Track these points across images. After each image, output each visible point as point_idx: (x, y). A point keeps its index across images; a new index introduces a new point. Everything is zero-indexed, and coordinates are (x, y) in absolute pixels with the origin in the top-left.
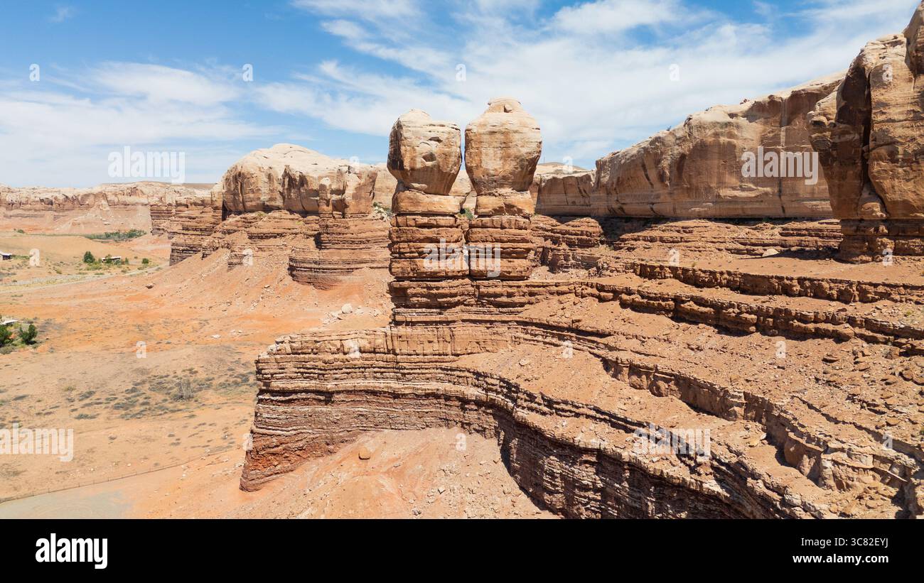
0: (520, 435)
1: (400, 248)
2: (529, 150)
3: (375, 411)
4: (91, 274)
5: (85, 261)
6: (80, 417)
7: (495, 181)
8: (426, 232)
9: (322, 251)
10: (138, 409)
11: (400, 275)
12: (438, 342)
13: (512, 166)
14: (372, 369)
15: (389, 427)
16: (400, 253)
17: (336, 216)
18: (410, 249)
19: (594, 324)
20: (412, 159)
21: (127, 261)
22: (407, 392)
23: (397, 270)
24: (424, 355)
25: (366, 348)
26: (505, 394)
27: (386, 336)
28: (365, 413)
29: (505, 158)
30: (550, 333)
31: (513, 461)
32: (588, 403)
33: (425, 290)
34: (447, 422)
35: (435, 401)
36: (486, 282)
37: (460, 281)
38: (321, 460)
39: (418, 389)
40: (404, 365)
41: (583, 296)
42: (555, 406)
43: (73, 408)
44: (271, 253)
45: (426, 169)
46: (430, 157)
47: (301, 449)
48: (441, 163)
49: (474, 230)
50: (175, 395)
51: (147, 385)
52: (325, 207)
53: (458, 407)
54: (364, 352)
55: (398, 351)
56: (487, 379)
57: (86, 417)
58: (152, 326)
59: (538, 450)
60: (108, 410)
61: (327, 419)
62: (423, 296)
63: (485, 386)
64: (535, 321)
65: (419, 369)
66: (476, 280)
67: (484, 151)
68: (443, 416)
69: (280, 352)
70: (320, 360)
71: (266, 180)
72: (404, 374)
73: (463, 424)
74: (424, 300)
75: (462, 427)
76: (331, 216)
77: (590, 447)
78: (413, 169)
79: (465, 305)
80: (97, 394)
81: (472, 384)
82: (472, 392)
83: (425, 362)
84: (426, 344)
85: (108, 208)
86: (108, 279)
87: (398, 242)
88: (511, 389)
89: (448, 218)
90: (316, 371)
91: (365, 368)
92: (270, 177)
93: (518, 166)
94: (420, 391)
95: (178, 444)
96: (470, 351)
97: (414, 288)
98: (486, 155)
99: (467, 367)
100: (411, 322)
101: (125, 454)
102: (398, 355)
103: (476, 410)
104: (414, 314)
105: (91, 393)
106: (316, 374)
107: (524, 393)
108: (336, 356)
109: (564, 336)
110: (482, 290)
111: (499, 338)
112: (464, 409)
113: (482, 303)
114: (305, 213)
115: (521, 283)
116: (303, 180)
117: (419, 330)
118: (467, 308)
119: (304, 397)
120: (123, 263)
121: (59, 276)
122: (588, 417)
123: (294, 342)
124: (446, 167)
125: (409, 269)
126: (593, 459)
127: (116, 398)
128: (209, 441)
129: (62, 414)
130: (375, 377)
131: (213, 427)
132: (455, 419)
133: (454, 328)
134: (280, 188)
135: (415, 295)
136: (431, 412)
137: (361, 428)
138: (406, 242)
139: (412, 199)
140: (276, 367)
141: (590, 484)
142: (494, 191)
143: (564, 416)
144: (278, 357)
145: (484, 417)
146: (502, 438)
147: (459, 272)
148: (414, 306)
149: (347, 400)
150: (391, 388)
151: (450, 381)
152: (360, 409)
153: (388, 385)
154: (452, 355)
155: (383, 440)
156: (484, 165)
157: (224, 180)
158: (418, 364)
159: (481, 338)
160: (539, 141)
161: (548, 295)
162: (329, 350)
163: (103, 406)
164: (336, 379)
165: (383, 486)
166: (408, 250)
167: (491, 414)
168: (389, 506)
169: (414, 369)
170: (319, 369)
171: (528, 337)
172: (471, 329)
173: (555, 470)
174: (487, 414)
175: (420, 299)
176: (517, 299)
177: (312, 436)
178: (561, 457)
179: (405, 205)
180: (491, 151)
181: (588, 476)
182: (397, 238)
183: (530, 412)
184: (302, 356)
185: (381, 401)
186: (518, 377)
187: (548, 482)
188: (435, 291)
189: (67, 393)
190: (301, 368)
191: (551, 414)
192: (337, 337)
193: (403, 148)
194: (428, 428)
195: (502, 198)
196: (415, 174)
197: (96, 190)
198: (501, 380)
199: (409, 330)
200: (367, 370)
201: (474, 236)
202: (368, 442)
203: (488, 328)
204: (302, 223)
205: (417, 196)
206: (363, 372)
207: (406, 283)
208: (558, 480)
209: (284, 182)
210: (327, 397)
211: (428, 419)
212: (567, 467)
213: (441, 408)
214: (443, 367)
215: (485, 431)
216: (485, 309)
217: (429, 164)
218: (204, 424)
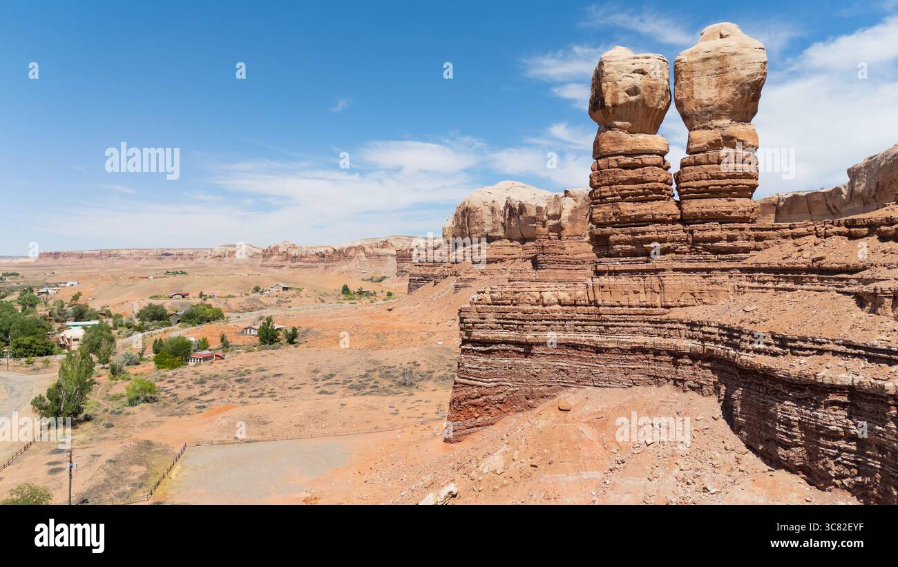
0: (745, 383)
1: (601, 192)
2: (751, 72)
3: (576, 366)
4: (347, 303)
5: (343, 293)
6: (322, 392)
7: (710, 112)
8: (631, 173)
9: (539, 271)
10: (368, 390)
11: (602, 221)
12: (646, 292)
13: (730, 93)
14: (572, 322)
15: (591, 384)
16: (602, 198)
17: (552, 237)
18: (612, 192)
19: (843, 259)
20: (613, 95)
21: (375, 293)
22: (610, 345)
23: (598, 215)
24: (630, 306)
25: (566, 301)
26: (725, 343)
27: (587, 287)
28: (566, 368)
29: (721, 85)
30: (783, 277)
31: (736, 416)
32: (833, 337)
33: (630, 236)
34: (656, 379)
35: (642, 357)
36: (701, 226)
37: (670, 226)
38: (520, 415)
39: (623, 343)
40: (607, 316)
41: (826, 236)
42: (789, 344)
43: (317, 385)
44: (492, 276)
45: (629, 104)
46: (634, 91)
47: (501, 402)
48: (646, 98)
49: (685, 169)
50: (400, 383)
51: (377, 373)
52: (541, 228)
53: (669, 362)
54: (565, 305)
55: (600, 302)
56: (703, 329)
57: (326, 393)
58: (388, 335)
59: (768, 397)
60: (343, 389)
61: (526, 372)
62: (627, 243)
63: (701, 335)
64: (763, 266)
65: (624, 321)
66: (689, 224)
67: (696, 81)
68: (652, 373)
69: (480, 302)
70: (519, 310)
71: (490, 213)
72: (607, 327)
73: (675, 380)
74: (629, 247)
75: (675, 384)
76: (547, 237)
77: (838, 383)
78: (614, 106)
79: (677, 253)
80: (337, 376)
81: (685, 336)
82: (685, 344)
83: (630, 315)
84: (632, 295)
85: (365, 259)
86: (359, 306)
87: (599, 186)
88: (732, 335)
89: (655, 156)
90: (516, 322)
91: (565, 320)
92: (493, 210)
93: (737, 92)
94: (626, 345)
95: (397, 414)
96: (683, 303)
97: (617, 235)
98: (699, 84)
99: (680, 318)
100: (615, 271)
101: (351, 417)
102: (600, 306)
103: (690, 365)
104: (618, 263)
105: (332, 375)
106: (514, 324)
107: (749, 334)
108: (535, 307)
109: (802, 278)
110: (696, 234)
111: (718, 288)
112: (676, 364)
113: (697, 250)
114: (523, 240)
115: (744, 225)
116: (522, 208)
117: (623, 280)
118: (679, 256)
119: (504, 348)
120: (372, 295)
121: (323, 305)
122: (835, 353)
123: (494, 292)
124: (651, 101)
125: (611, 214)
126: (844, 399)
127: (351, 381)
128: (423, 414)
129: (308, 389)
130: (576, 330)
131: (428, 404)
132: (666, 376)
133: (664, 277)
134: (502, 219)
135: (618, 242)
136: (638, 368)
137: (562, 384)
138: (608, 185)
139: (613, 138)
140: (477, 316)
141: (841, 430)
142: (708, 124)
143: (803, 355)
144: (479, 306)
145: (700, 372)
146: (723, 392)
147: (668, 215)
148: (617, 255)
149: (547, 353)
150: (593, 341)
151: (659, 335)
152: (560, 364)
153: (590, 338)
154: (662, 307)
155: (585, 396)
156: (696, 96)
157: (453, 216)
158: (622, 316)
159: (696, 289)
160: (763, 61)
161: (780, 239)
162: (528, 302)
163: (340, 386)
164: (536, 330)
165: (583, 432)
166: (610, 193)
167: (708, 368)
168: (588, 451)
169: (619, 321)
170: (518, 320)
171: (756, 285)
172: (683, 278)
173: (791, 417)
174: (704, 368)
175: (623, 246)
176: (739, 244)
177: (512, 389)
178: (798, 401)
179: (606, 146)
180: (704, 80)
181: (836, 420)
182: (598, 181)
183: (757, 355)
184: (501, 307)
185: (582, 356)
186: (742, 321)
187: (782, 433)
188: (640, 236)
189: (314, 374)
190: (500, 319)
191: (785, 354)
192: (536, 289)
193: (604, 85)
194: (635, 387)
195: (718, 130)
196: (617, 110)
197: (357, 244)
198: (721, 327)
199: (612, 280)
200: (568, 322)
201: (685, 175)
202: (568, 397)
203: (704, 277)
204: (521, 249)
205: (620, 135)
206: (563, 325)
207: (608, 230)
208: (797, 429)
209: (505, 213)
210: (527, 349)
211: (635, 376)
212: (808, 412)
213: (649, 364)
214: (652, 319)
215: (702, 388)
216: (701, 257)
217: (633, 98)
218: (420, 401)
